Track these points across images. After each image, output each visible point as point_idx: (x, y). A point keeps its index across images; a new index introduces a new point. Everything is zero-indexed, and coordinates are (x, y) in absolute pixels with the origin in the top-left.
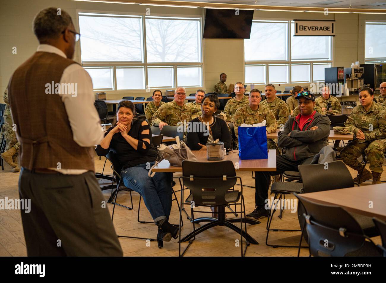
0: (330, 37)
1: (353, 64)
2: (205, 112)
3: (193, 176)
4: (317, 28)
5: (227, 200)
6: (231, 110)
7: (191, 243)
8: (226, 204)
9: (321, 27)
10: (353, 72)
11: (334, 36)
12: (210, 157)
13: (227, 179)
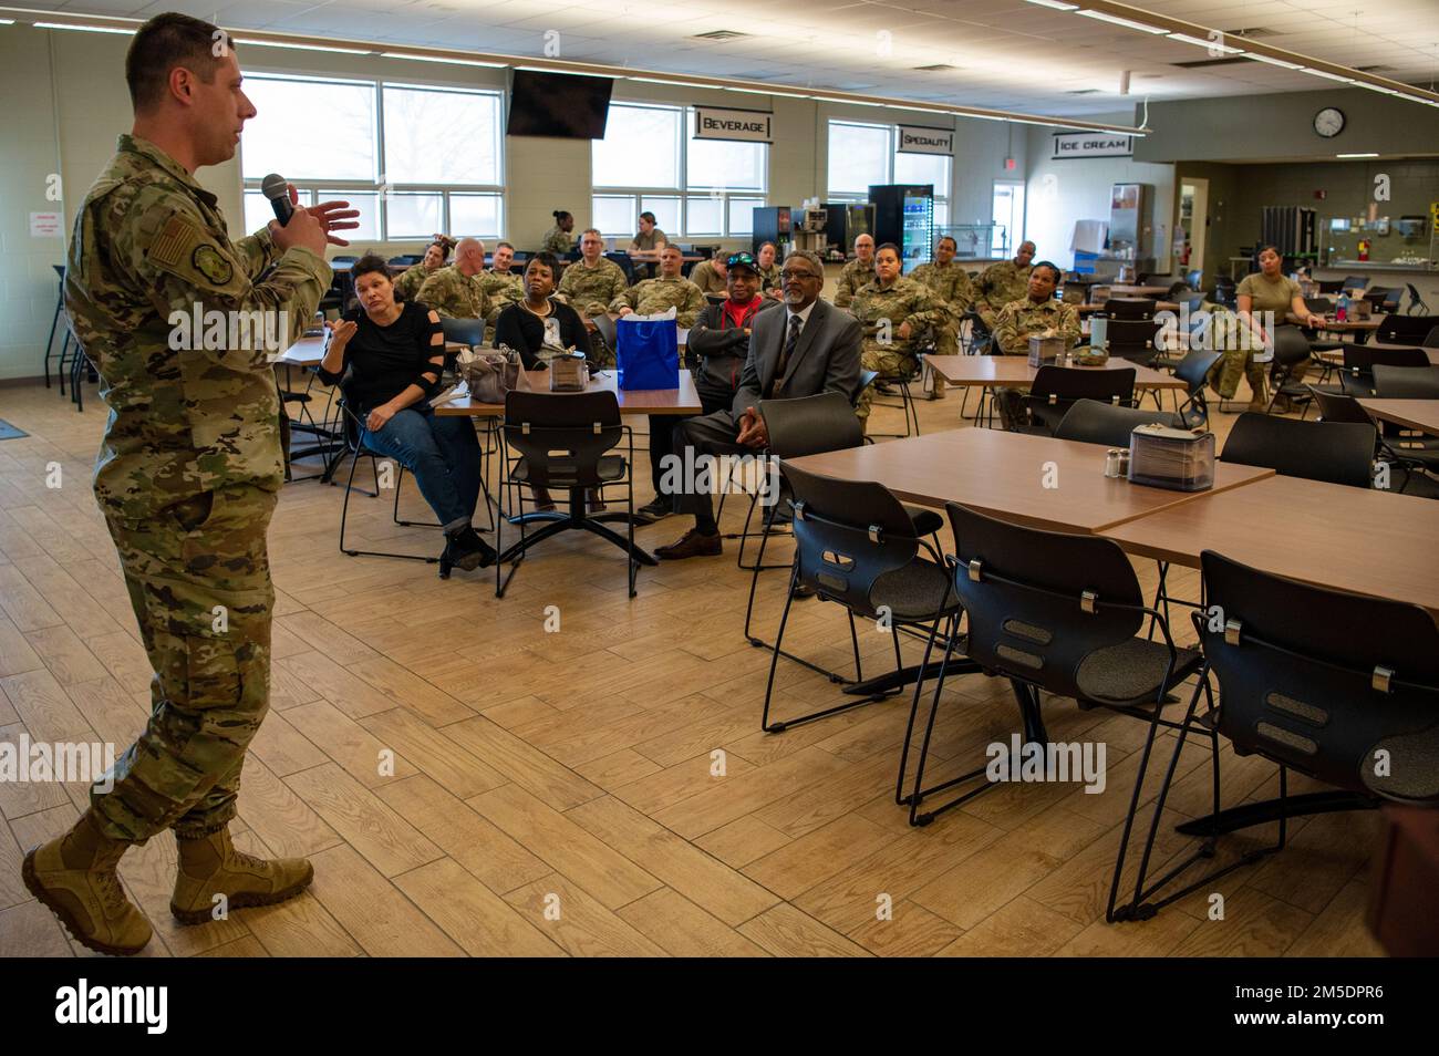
0: (762, 145)
1: (806, 203)
2: (534, 288)
3: (528, 424)
4: (738, 126)
5: (601, 475)
6: (574, 288)
7: (516, 565)
8: (598, 483)
9: (746, 125)
10: (807, 219)
11: (770, 143)
12: (556, 384)
13: (602, 430)
